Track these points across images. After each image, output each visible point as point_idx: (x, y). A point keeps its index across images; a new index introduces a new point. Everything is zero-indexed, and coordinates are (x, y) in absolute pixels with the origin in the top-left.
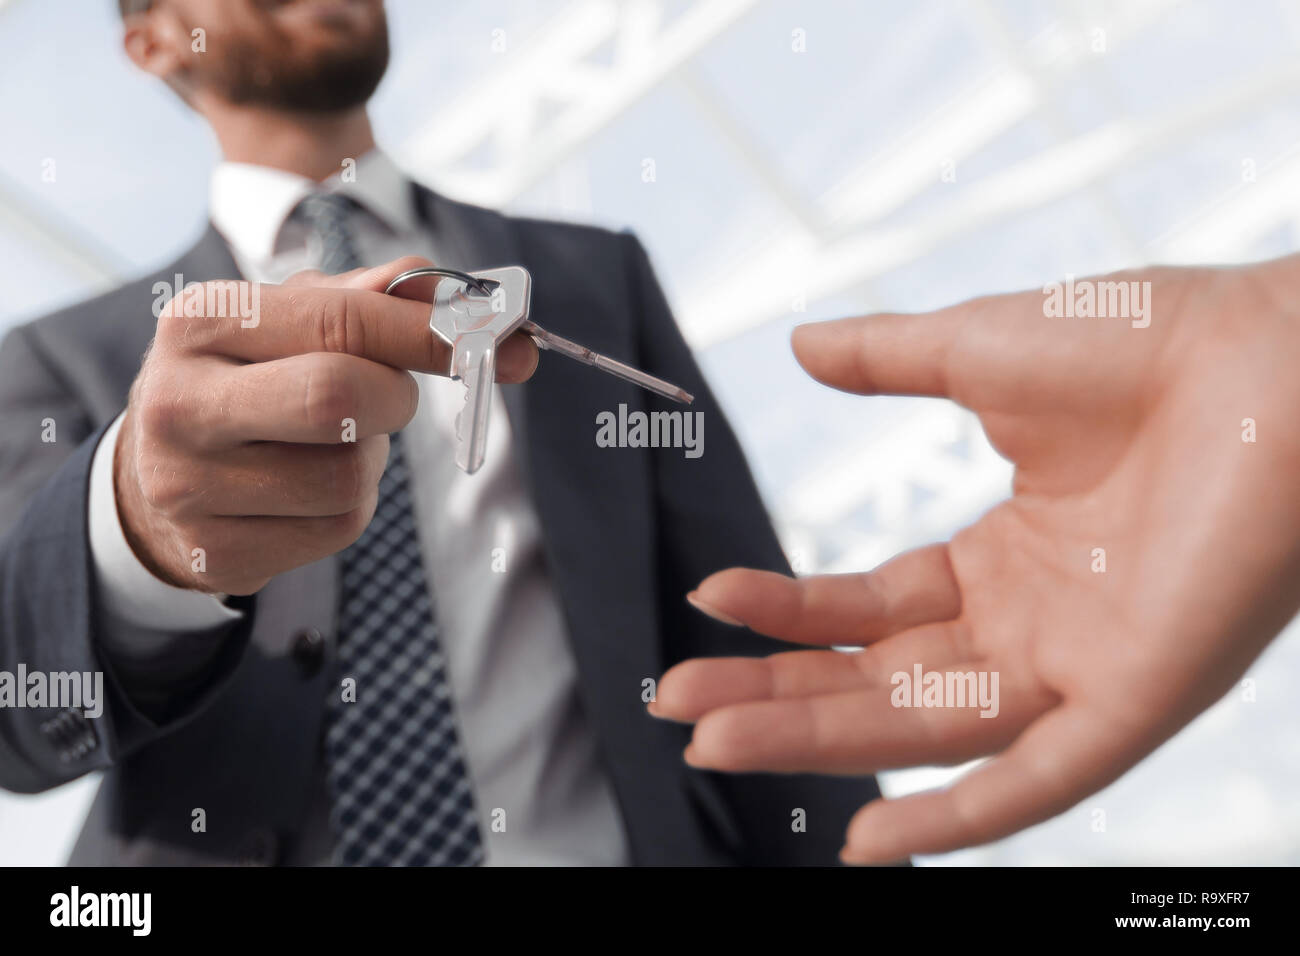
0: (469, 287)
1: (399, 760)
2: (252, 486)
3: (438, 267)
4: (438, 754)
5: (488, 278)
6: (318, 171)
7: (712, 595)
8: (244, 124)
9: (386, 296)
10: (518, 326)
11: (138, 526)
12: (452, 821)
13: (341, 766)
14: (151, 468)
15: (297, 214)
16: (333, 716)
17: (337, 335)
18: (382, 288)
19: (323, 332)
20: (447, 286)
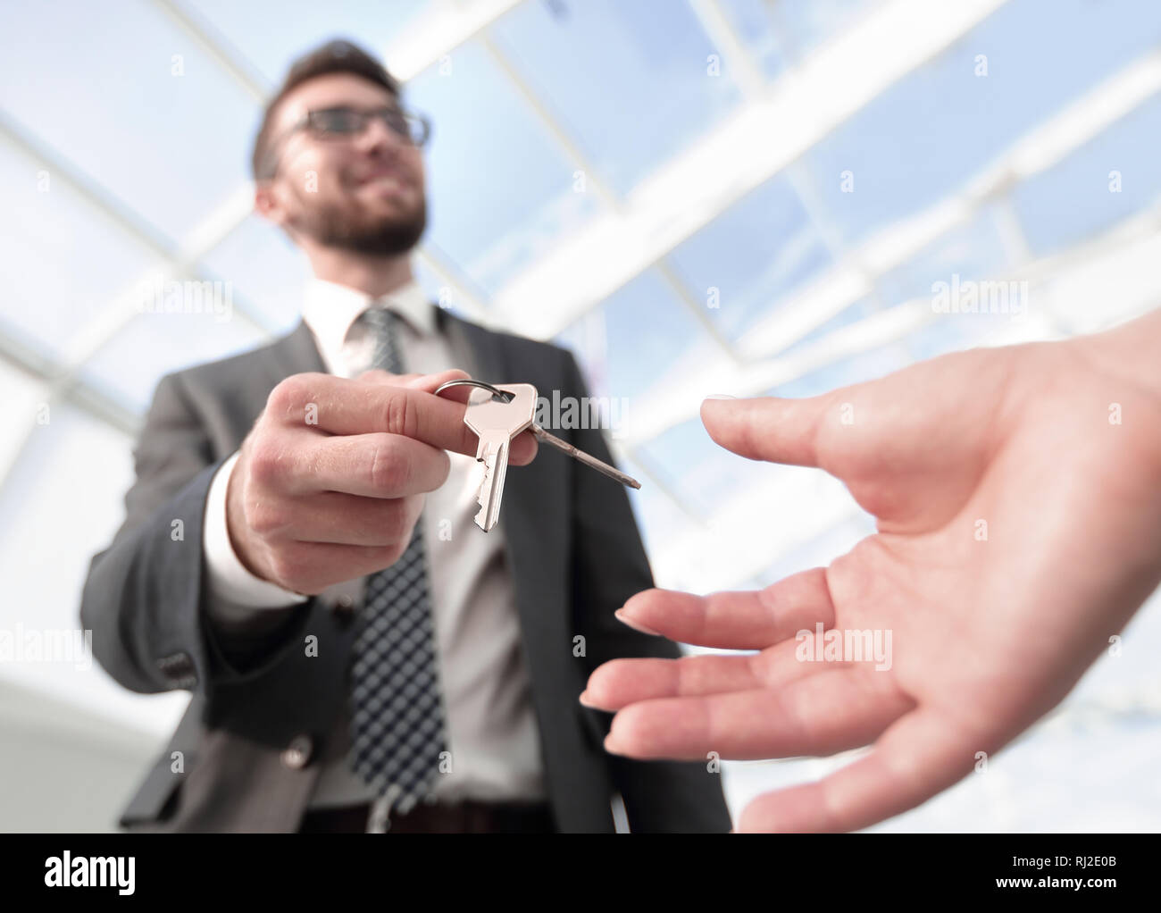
0: (494, 395)
1: (399, 692)
2: (327, 524)
3: (470, 379)
4: (424, 690)
5: (508, 390)
6: (376, 291)
7: (632, 612)
8: (329, 259)
9: (434, 397)
10: (526, 427)
11: (240, 537)
12: (427, 714)
13: (360, 693)
14: (254, 504)
15: (361, 319)
16: (357, 658)
17: (398, 422)
18: (432, 391)
19: (388, 419)
20: (477, 393)
